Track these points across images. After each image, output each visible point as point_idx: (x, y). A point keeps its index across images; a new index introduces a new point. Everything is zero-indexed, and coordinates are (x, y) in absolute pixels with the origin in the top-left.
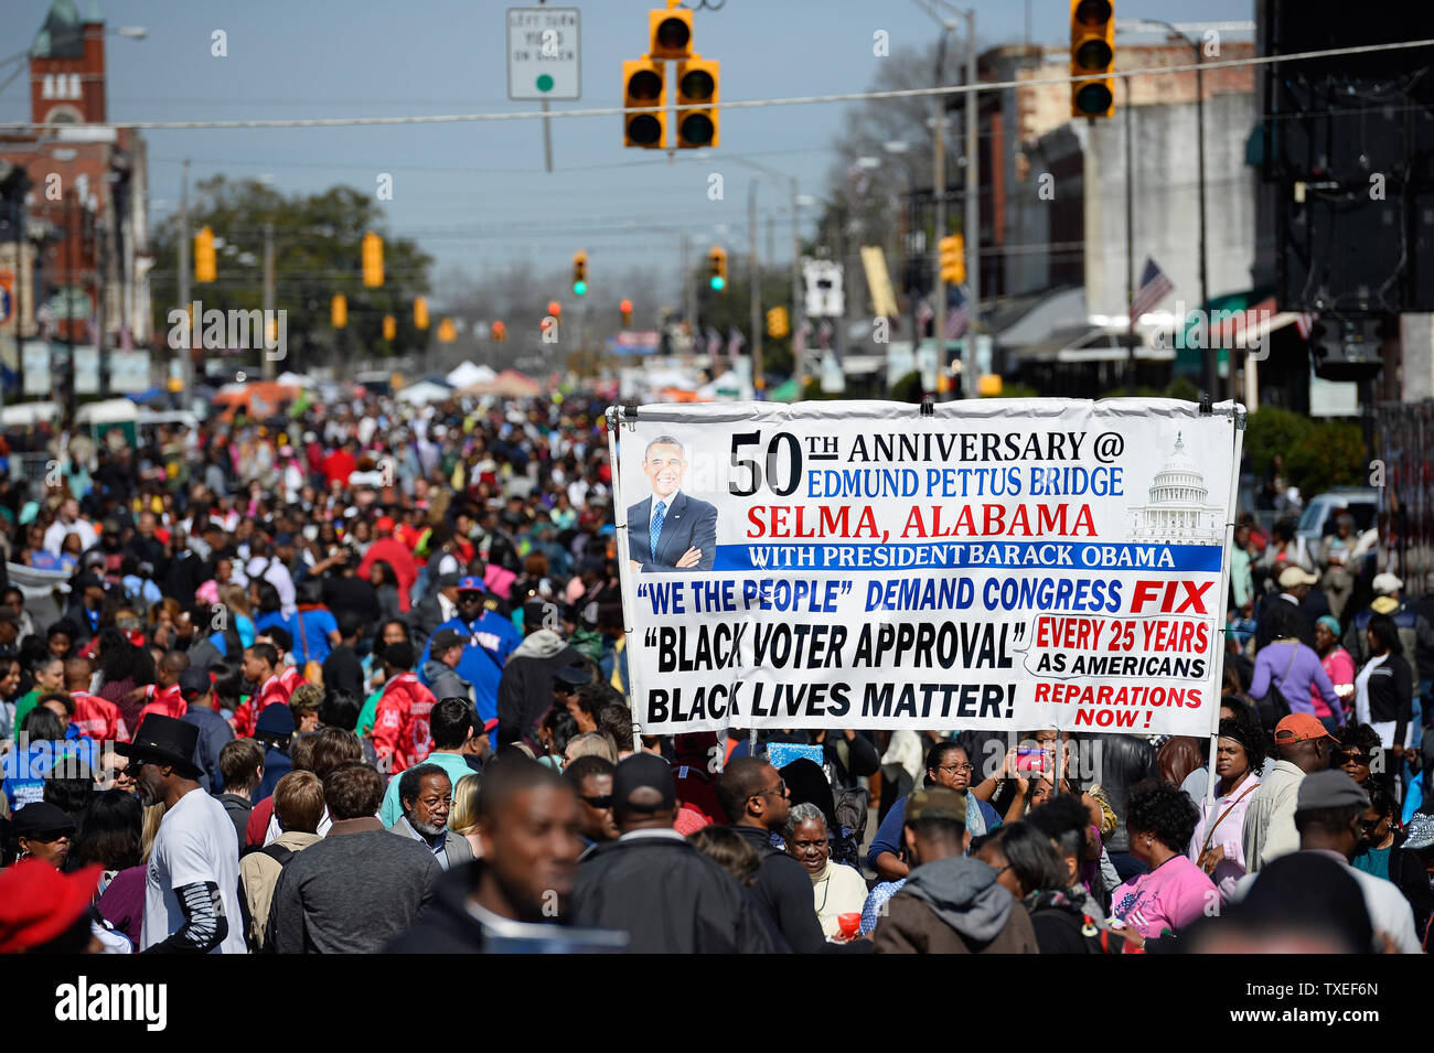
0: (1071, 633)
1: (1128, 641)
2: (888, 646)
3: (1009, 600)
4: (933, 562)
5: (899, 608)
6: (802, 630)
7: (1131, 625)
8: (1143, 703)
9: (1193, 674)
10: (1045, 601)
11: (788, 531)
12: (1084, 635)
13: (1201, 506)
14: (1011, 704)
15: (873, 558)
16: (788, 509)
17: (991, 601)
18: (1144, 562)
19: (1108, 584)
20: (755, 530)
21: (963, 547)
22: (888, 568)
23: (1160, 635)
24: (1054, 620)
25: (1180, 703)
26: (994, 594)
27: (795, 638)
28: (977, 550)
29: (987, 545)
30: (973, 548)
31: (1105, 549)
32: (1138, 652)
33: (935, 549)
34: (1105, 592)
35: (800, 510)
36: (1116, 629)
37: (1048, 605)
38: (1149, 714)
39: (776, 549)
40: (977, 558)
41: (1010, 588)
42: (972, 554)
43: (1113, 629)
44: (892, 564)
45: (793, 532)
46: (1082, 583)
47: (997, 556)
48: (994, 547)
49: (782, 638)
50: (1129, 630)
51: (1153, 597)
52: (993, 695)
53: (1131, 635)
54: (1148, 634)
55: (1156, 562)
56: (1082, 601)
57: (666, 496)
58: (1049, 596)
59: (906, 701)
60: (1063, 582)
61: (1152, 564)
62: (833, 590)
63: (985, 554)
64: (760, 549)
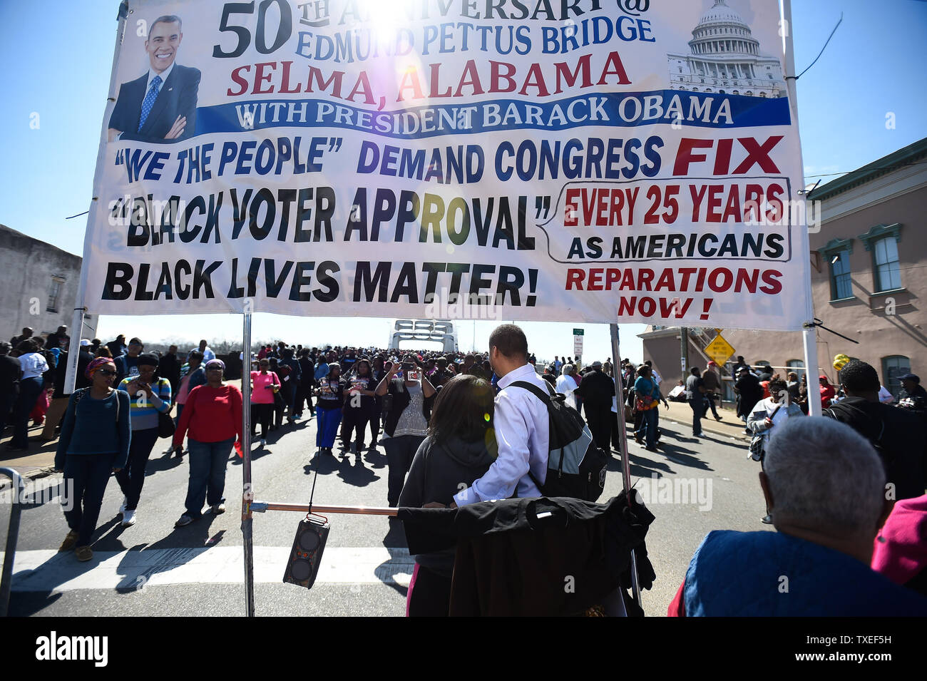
0: (602, 207)
1: (670, 210)
2: (387, 216)
3: (526, 169)
4: (441, 128)
5: (401, 175)
6: (287, 195)
7: (673, 190)
8: (699, 288)
9: (767, 253)
10: (573, 167)
11: (272, 87)
12: (617, 209)
13: (754, 58)
14: (533, 289)
15: (374, 123)
16: (274, 65)
17: (504, 170)
18: (698, 117)
19: (643, 143)
20: (237, 88)
21: (475, 109)
22: (390, 135)
23: (714, 203)
24: (584, 191)
25: (752, 288)
26: (508, 161)
27: (279, 206)
28: (492, 110)
29: (504, 104)
30: (486, 108)
31: (648, 100)
32: (684, 225)
33: (443, 112)
34: (640, 152)
35: (287, 65)
36: (654, 196)
37: (577, 172)
38: (708, 303)
39: (264, 106)
40: (492, 119)
41: (527, 153)
42: (487, 115)
43: (649, 196)
44: (396, 131)
45: (278, 87)
46: (615, 143)
47: (516, 115)
48: (512, 106)
49: (264, 206)
50: (671, 197)
51: (702, 158)
52: (511, 278)
53: (674, 204)
54: (697, 200)
55: (712, 116)
56: (615, 166)
57: (163, 70)
58: (578, 160)
59: (406, 284)
60: (594, 142)
61: (706, 119)
62: (319, 147)
63: (502, 113)
64: (247, 106)
